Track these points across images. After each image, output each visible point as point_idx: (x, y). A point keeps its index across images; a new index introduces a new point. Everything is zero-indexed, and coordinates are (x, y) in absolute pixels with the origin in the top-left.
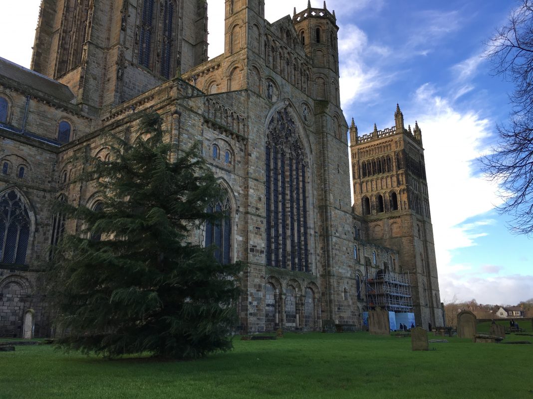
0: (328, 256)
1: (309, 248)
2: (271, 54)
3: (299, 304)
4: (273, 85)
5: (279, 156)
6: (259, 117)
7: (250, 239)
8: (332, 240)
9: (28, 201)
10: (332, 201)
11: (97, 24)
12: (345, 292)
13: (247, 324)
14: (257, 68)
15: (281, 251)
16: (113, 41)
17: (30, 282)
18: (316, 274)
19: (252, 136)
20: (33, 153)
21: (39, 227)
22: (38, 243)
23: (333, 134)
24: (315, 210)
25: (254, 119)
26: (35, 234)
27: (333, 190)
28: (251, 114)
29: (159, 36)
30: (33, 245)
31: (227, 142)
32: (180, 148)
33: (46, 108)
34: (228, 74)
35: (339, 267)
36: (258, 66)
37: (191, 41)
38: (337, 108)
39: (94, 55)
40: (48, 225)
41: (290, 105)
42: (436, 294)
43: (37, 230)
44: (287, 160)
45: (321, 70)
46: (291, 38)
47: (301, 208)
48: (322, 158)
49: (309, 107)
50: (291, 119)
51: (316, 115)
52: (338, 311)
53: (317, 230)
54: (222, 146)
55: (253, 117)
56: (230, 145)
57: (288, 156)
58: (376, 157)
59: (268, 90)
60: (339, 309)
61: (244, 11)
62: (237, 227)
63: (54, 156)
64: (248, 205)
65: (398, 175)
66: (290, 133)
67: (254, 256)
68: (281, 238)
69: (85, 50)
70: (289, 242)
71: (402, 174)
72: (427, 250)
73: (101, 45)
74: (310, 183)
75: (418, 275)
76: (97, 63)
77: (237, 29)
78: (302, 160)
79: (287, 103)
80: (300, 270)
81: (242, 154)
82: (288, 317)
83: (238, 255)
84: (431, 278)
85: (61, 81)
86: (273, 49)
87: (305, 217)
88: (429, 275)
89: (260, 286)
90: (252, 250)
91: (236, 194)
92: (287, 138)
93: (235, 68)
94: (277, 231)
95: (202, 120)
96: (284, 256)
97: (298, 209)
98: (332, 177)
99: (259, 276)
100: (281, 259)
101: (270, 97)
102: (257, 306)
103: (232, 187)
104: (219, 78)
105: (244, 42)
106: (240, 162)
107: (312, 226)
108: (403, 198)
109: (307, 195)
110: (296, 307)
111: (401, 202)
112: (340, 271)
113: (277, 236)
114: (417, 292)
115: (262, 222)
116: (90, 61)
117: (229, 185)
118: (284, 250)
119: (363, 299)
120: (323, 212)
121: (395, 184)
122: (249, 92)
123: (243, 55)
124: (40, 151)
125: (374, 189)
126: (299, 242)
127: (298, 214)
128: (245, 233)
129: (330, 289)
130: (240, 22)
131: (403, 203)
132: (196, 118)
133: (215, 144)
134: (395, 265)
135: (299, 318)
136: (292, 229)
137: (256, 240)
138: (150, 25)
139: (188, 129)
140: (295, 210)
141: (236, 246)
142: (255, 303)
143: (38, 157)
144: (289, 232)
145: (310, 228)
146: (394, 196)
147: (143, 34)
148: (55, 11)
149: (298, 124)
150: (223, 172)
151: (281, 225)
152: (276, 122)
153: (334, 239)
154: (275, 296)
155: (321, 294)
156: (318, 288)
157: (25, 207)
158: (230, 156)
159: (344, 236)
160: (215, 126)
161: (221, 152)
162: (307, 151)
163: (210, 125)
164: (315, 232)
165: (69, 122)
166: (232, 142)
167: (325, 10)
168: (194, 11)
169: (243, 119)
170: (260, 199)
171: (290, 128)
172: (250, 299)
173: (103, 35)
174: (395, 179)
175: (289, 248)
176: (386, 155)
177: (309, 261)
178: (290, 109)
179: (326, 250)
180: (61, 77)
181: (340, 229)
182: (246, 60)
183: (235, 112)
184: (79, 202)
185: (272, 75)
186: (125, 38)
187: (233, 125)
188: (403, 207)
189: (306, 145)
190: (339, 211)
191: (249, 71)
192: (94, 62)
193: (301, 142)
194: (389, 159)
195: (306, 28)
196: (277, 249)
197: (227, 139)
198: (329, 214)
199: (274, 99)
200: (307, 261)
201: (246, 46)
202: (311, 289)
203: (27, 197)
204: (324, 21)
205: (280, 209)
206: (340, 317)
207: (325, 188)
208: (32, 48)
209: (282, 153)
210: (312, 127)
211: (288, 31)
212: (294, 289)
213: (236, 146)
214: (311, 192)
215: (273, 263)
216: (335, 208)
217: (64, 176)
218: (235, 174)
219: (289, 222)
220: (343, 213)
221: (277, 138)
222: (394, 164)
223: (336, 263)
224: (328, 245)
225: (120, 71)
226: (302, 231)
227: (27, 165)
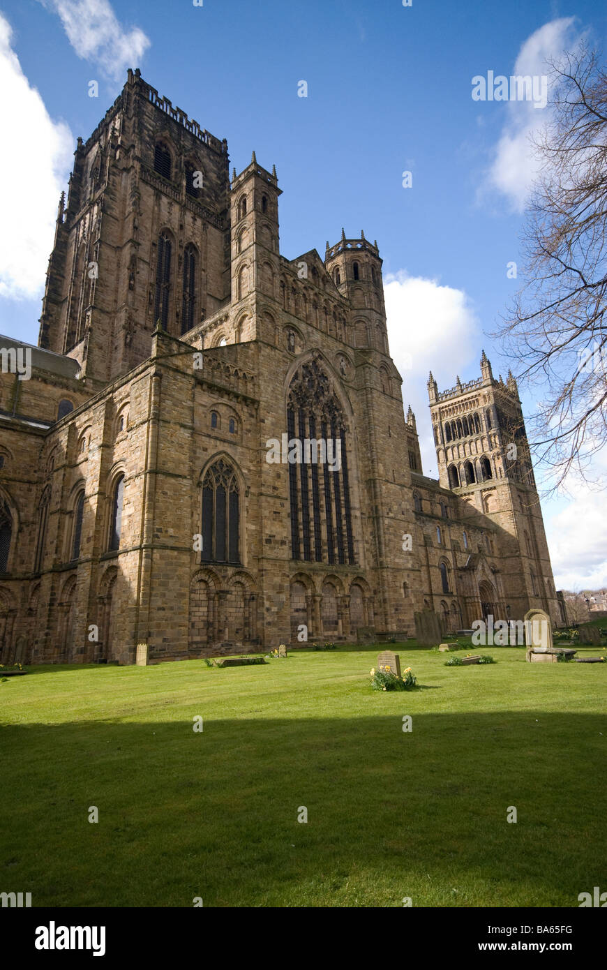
0: (380, 543)
1: (354, 535)
2: (291, 296)
3: (342, 607)
4: (296, 334)
5: (307, 420)
6: (275, 374)
7: (265, 527)
8: (384, 523)
9: (9, 496)
10: (381, 472)
11: (101, 285)
12: (405, 586)
13: (264, 637)
14: (270, 315)
15: (313, 540)
16: (121, 303)
17: (12, 593)
18: (365, 566)
19: (265, 397)
20: (14, 439)
21: (24, 526)
22: (23, 545)
23: (381, 389)
24: (361, 485)
25: (267, 377)
26: (18, 535)
27: (382, 458)
28: (264, 370)
29: (177, 293)
30: (16, 548)
31: (231, 407)
32: (161, 418)
33: (42, 385)
34: (236, 324)
35: (395, 556)
36: (272, 312)
37: (218, 296)
38: (384, 357)
39: (99, 321)
40: (33, 523)
41: (320, 357)
42: (548, 581)
43: (20, 530)
44: (318, 425)
45: (362, 312)
46: (318, 277)
47: (341, 485)
48: (367, 419)
49: (347, 358)
50: (322, 374)
51: (356, 367)
52: (395, 613)
53: (364, 510)
54: (223, 412)
55: (266, 374)
56: (234, 410)
57: (319, 419)
58: (462, 417)
59: (289, 340)
60: (396, 610)
61: (252, 247)
62: (248, 512)
63: (40, 441)
64: (262, 485)
65: (490, 437)
66: (321, 391)
67: (272, 549)
68: (312, 523)
69: (89, 316)
70: (324, 528)
71: (495, 435)
72: (533, 526)
73: (107, 309)
74: (353, 452)
75: (523, 558)
76: (103, 330)
77: (245, 270)
78: (340, 424)
79: (317, 355)
80: (342, 562)
81: (253, 420)
82: (327, 624)
83: (249, 548)
84: (542, 561)
85: (70, 355)
86: (294, 291)
87: (347, 495)
88: (538, 559)
89: (281, 587)
90: (268, 541)
91: (245, 471)
92: (318, 398)
93: (244, 317)
94: (306, 514)
95: (193, 381)
96: (318, 547)
97: (337, 485)
98: (382, 442)
99: (280, 574)
100: (314, 550)
101: (292, 349)
102: (277, 613)
103: (238, 462)
104: (227, 330)
105: (252, 284)
106: (249, 431)
107: (357, 506)
108: (498, 464)
109: (349, 466)
110: (338, 610)
111: (495, 469)
112: (397, 560)
113: (306, 522)
114: (523, 580)
115: (282, 505)
116: (94, 328)
117: (235, 461)
118: (318, 539)
119: (452, 593)
120: (370, 487)
121: (487, 449)
122: (259, 343)
123: (251, 300)
124: (23, 435)
125: (462, 455)
126: (340, 527)
127: (337, 491)
128: (258, 519)
129: (383, 585)
130: (248, 262)
131: (498, 469)
132: (184, 380)
133: (214, 411)
134: (492, 548)
135: (343, 624)
136: (329, 511)
137: (273, 528)
138: (168, 281)
139: (173, 393)
140: (332, 487)
141: (246, 537)
142: (274, 609)
143: (21, 443)
144: (323, 516)
145: (355, 509)
146: (486, 462)
147: (158, 293)
148: (63, 277)
149: (332, 379)
150: (226, 444)
151: (311, 508)
152: (300, 378)
153: (387, 522)
154: (306, 597)
155: (372, 592)
156: (367, 584)
157: (5, 503)
158: (236, 424)
159: (400, 516)
160: (212, 388)
161: (222, 420)
162: (347, 412)
163: (205, 387)
164: (362, 514)
165: (71, 401)
166: (238, 407)
167: (363, 241)
168: (221, 261)
169: (253, 377)
170: (279, 476)
171: (321, 385)
172: (267, 604)
173: (110, 298)
174: (486, 442)
175: (324, 535)
176: (473, 413)
177: (355, 551)
178: (320, 362)
179: (376, 535)
180: (69, 351)
181: (395, 508)
182: (255, 306)
183: (240, 370)
184: (62, 493)
185: (292, 322)
186: (134, 298)
187: (238, 385)
188: (499, 475)
189: (345, 404)
190: (393, 485)
191: (259, 318)
192: (99, 329)
193: (338, 401)
194: (477, 417)
195: (341, 264)
196: (307, 538)
197: (231, 403)
198: (378, 490)
199: (298, 351)
200: (351, 550)
201: (254, 289)
202: (359, 586)
203: (7, 491)
204: (362, 254)
205: (310, 487)
206: (399, 620)
207: (372, 456)
208: (39, 321)
209: (312, 417)
210: (353, 383)
211: (314, 268)
212: (334, 587)
213: (244, 412)
214: (354, 463)
215: (302, 556)
216: (387, 481)
217: (51, 464)
218: (242, 446)
219: (323, 502)
220: (399, 487)
221: (303, 399)
222: (484, 423)
223: (390, 551)
224: (379, 529)
225: (129, 336)
226: (343, 512)
227: (7, 453)
